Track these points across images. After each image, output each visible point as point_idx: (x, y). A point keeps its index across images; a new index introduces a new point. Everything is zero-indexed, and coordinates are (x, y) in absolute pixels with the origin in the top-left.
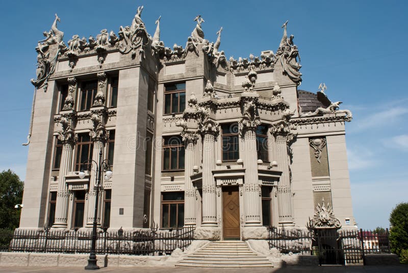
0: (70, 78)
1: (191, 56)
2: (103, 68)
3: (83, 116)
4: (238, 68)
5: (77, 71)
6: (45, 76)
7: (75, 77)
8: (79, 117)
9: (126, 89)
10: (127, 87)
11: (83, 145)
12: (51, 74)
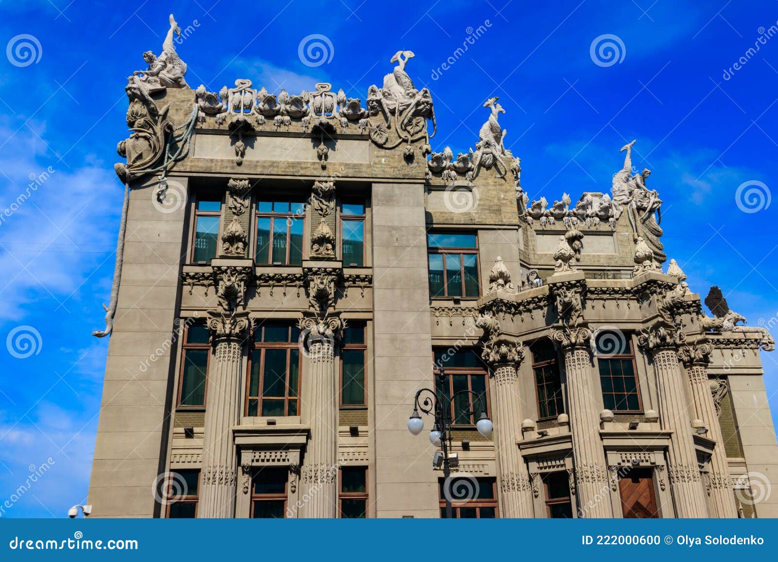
0: (234, 179)
1: (486, 179)
2: (330, 171)
3: (272, 278)
4: (544, 219)
5: (256, 166)
6: (160, 161)
7: (251, 181)
8: (259, 278)
9: (393, 228)
10: (396, 224)
11: (268, 351)
12: (176, 161)
